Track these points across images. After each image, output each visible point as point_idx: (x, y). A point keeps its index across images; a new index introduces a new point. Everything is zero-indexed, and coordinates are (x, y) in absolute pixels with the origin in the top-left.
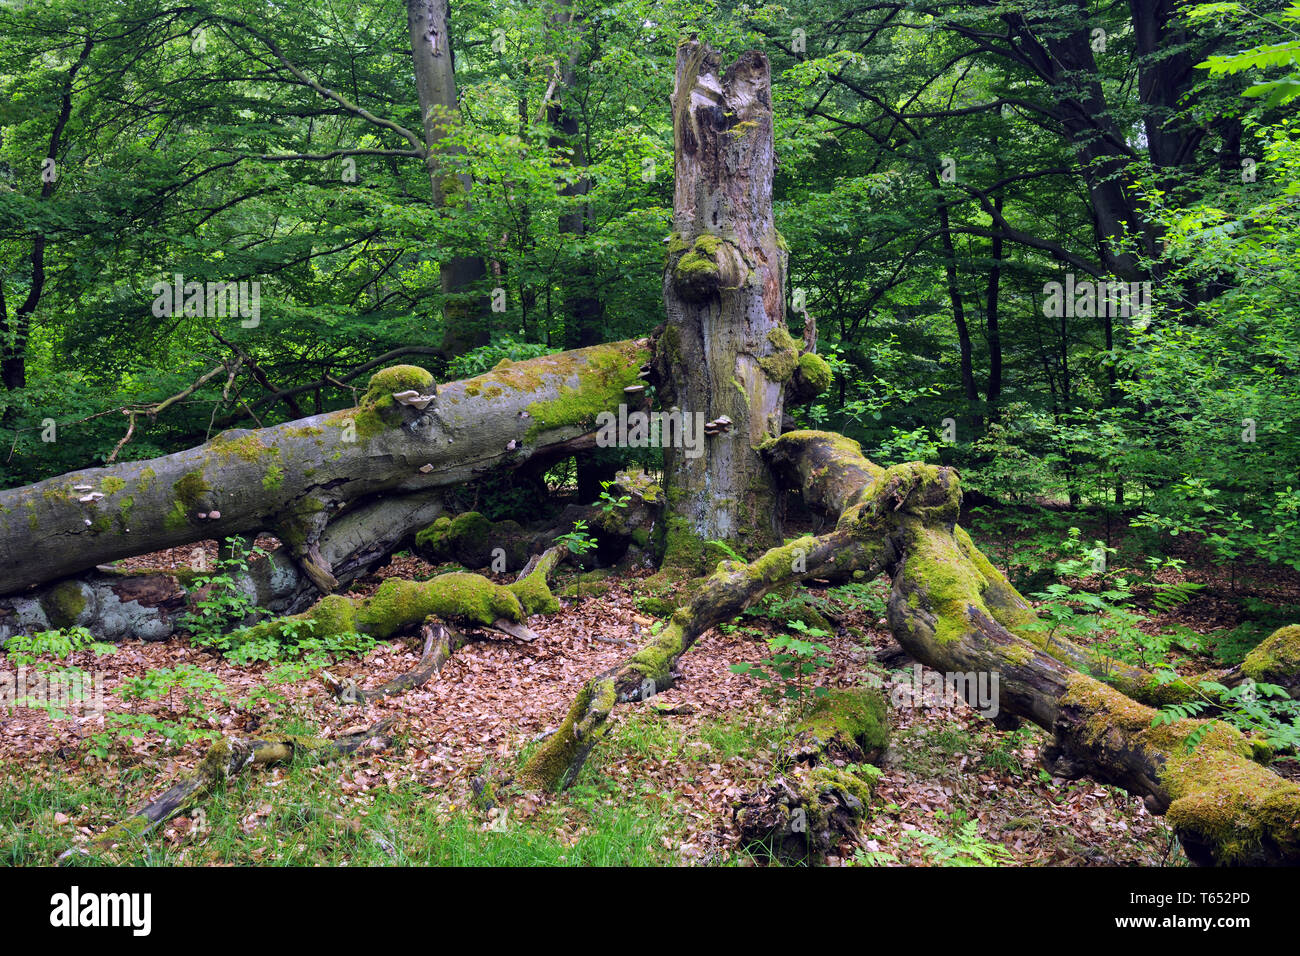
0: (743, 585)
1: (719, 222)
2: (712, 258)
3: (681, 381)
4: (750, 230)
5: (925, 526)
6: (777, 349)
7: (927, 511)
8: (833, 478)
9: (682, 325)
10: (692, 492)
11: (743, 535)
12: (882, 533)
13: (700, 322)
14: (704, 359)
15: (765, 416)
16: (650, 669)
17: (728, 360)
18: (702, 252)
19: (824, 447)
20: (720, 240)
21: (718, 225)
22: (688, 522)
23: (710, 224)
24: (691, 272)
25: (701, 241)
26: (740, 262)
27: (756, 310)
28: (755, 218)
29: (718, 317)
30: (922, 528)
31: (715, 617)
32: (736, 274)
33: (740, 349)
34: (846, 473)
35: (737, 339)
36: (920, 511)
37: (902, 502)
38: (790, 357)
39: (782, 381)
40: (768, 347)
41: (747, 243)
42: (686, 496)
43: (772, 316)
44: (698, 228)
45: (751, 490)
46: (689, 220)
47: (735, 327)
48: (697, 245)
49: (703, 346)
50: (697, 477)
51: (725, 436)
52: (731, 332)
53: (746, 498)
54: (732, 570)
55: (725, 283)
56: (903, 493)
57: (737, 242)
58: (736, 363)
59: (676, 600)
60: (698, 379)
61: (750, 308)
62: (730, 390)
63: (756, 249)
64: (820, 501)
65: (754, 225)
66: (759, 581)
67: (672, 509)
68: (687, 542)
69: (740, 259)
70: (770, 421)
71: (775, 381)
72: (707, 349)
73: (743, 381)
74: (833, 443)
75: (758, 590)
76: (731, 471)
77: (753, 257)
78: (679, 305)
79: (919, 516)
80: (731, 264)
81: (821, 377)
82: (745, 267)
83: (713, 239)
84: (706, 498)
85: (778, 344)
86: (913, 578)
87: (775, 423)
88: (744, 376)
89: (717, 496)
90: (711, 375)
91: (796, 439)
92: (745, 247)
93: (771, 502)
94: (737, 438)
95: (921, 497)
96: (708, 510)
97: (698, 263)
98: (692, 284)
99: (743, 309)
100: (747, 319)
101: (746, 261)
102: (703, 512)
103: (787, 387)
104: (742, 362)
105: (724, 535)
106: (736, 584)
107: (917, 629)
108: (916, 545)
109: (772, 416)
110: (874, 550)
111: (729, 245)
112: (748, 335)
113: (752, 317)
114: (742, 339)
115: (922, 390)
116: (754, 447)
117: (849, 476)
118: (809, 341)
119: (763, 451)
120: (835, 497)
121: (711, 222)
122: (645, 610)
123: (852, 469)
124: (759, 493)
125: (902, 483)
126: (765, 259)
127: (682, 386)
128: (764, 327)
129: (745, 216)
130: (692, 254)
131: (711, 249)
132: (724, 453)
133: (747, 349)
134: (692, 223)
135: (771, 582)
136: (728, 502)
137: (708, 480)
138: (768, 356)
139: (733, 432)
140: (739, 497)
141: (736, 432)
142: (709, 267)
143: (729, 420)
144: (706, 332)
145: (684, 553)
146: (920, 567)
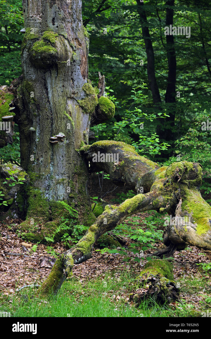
0: (117, 214)
1: (56, 24)
2: (53, 45)
3: (36, 113)
4: (73, 28)
5: (189, 188)
6: (87, 95)
7: (189, 182)
8: (128, 166)
9: (35, 81)
10: (43, 175)
11: (71, 198)
12: (171, 191)
13: (45, 80)
14: (49, 101)
15: (82, 132)
16: (85, 250)
17: (62, 102)
18: (47, 41)
19: (118, 150)
20: (57, 35)
21: (55, 26)
22: (41, 191)
23: (51, 25)
24: (42, 53)
25: (46, 34)
26: (69, 48)
27: (77, 73)
28: (75, 21)
29: (56, 78)
30: (188, 189)
31: (107, 228)
32: (67, 54)
33: (69, 96)
34: (135, 164)
35: (67, 90)
36: (186, 182)
37: (180, 178)
38: (94, 99)
39: (91, 112)
40: (83, 94)
41: (71, 36)
42: (39, 177)
43: (84, 76)
44: (44, 27)
45: (76, 173)
46: (38, 21)
47: (66, 83)
48: (44, 36)
49: (47, 93)
50: (45, 167)
51: (61, 144)
52: (63, 86)
53: (73, 178)
54: (112, 209)
55: (61, 59)
56: (181, 174)
57: (66, 35)
58: (66, 103)
59: (41, 233)
60: (46, 112)
61: (74, 73)
62: (64, 119)
63: (76, 39)
64: (120, 178)
65: (74, 25)
66: (123, 213)
67: (31, 185)
68: (41, 203)
69: (68, 45)
70: (84, 135)
71: (87, 113)
72: (50, 95)
73: (70, 113)
74: (123, 148)
75: (123, 217)
76: (65, 163)
77: (75, 44)
78: (32, 70)
79: (186, 184)
80: (63, 49)
81: (110, 110)
82: (71, 50)
83: (53, 33)
84: (51, 178)
85: (88, 92)
86: (186, 210)
87: (87, 136)
88: (71, 111)
89: (57, 177)
90: (54, 111)
91: (102, 146)
92: (70, 38)
93: (85, 180)
94: (68, 145)
95: (187, 176)
96: (52, 184)
97: (45, 47)
98: (42, 59)
99: (70, 74)
100: (72, 79)
101: (72, 47)
102: (49, 186)
103: (93, 116)
104: (70, 102)
105: (61, 198)
106: (115, 214)
107: (188, 230)
108: (186, 196)
109: (86, 132)
110: (168, 199)
111: (62, 37)
112: (73, 88)
113: (75, 78)
114: (69, 90)
115: (159, 114)
116: (76, 150)
117: (138, 166)
118: (101, 89)
119: (82, 152)
120: (131, 176)
121: (51, 24)
122: (26, 239)
123: (138, 162)
124: (79, 175)
125: (180, 170)
126: (80, 45)
127: (36, 116)
128: (81, 83)
129: (70, 20)
130: (41, 42)
131: (53, 39)
132: (61, 153)
133: (72, 95)
134: (40, 23)
135: (128, 213)
136: (63, 180)
137: (51, 168)
138: (82, 99)
139: (66, 141)
140: (69, 177)
141: (68, 142)
142: (52, 50)
143: (64, 135)
144: (49, 86)
145: (39, 209)
146: (188, 205)
